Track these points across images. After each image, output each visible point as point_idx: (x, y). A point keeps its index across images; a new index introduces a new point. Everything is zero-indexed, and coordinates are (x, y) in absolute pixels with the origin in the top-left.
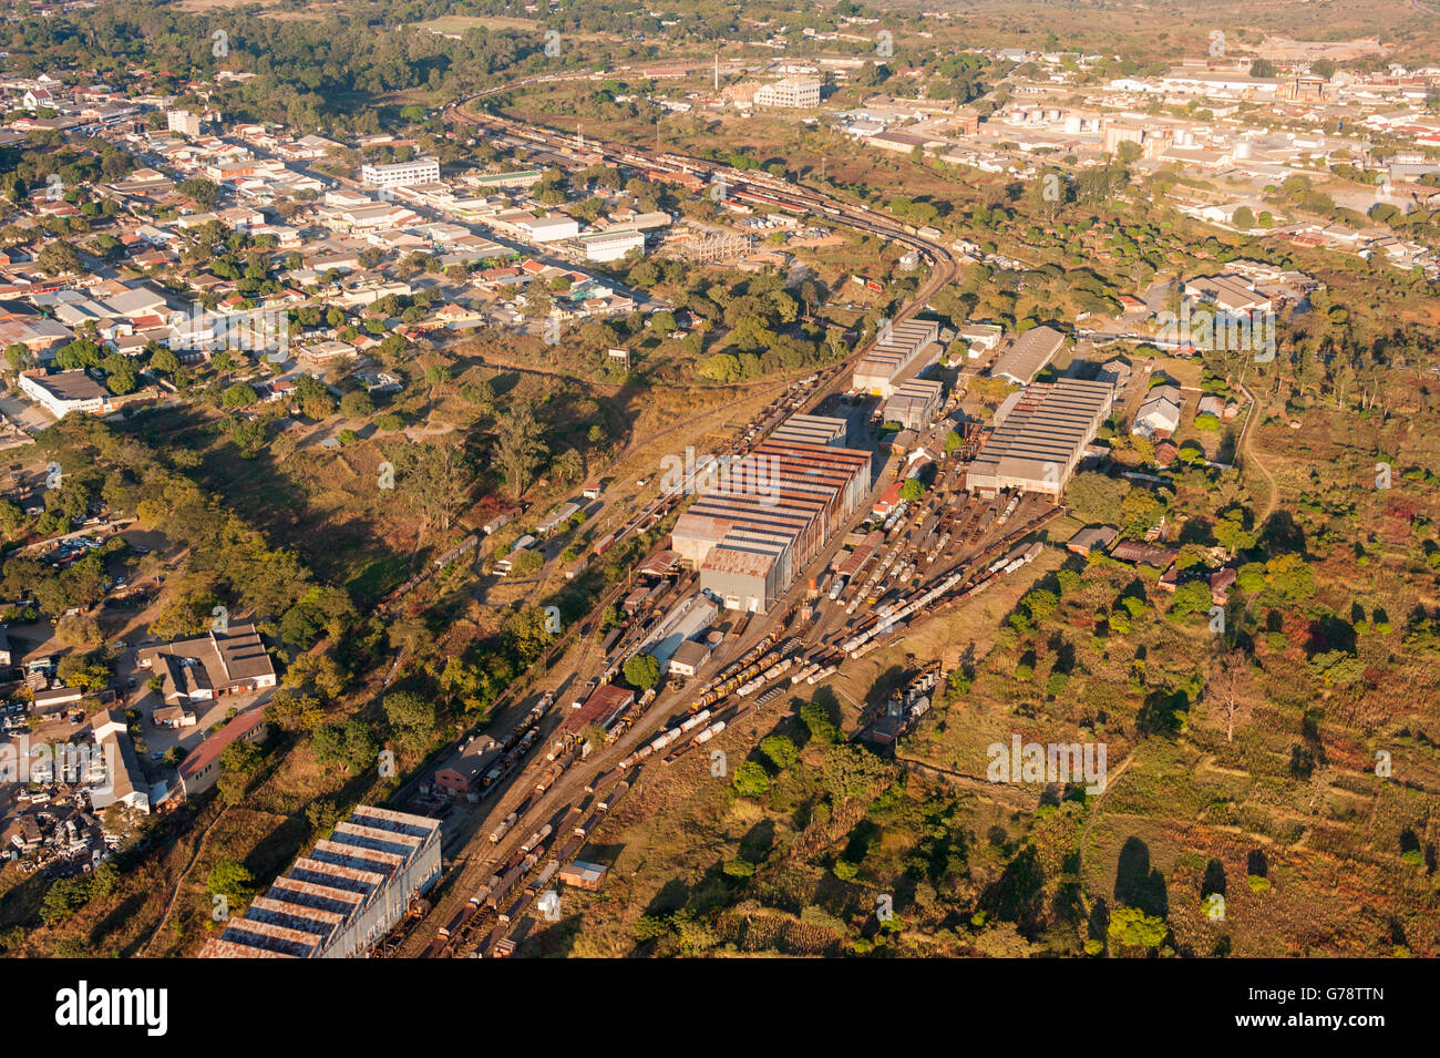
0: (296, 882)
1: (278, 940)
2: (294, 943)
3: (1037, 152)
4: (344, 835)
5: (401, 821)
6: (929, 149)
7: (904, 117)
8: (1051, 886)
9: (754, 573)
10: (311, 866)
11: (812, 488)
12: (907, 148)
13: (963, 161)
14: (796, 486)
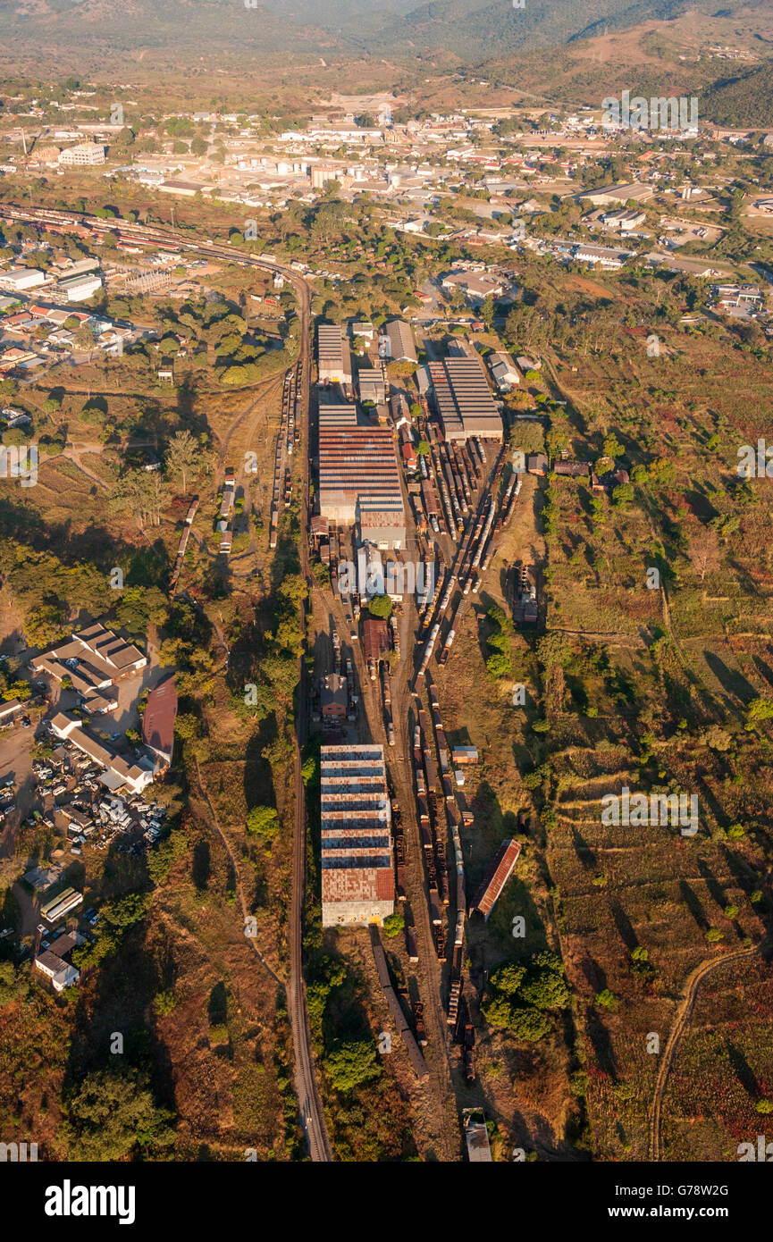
0: (336, 813)
1: (363, 858)
2: (375, 857)
3: (273, 189)
4: (330, 770)
5: (356, 750)
6: (205, 192)
7: (173, 169)
8: (693, 693)
9: (397, 525)
10: (333, 799)
11: (380, 458)
12: (191, 193)
13: (233, 200)
14: (369, 458)
